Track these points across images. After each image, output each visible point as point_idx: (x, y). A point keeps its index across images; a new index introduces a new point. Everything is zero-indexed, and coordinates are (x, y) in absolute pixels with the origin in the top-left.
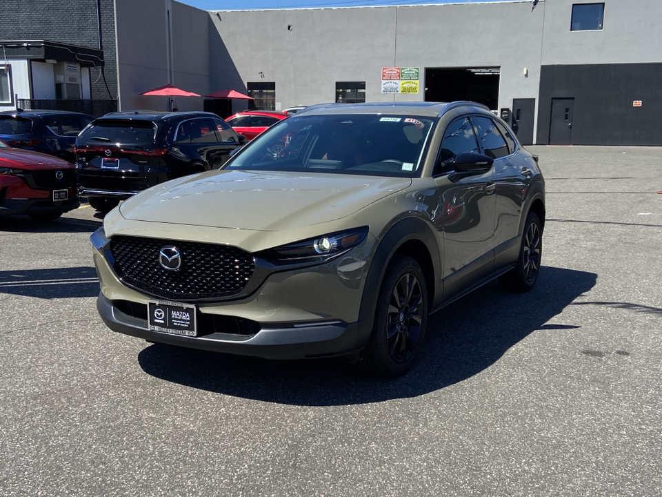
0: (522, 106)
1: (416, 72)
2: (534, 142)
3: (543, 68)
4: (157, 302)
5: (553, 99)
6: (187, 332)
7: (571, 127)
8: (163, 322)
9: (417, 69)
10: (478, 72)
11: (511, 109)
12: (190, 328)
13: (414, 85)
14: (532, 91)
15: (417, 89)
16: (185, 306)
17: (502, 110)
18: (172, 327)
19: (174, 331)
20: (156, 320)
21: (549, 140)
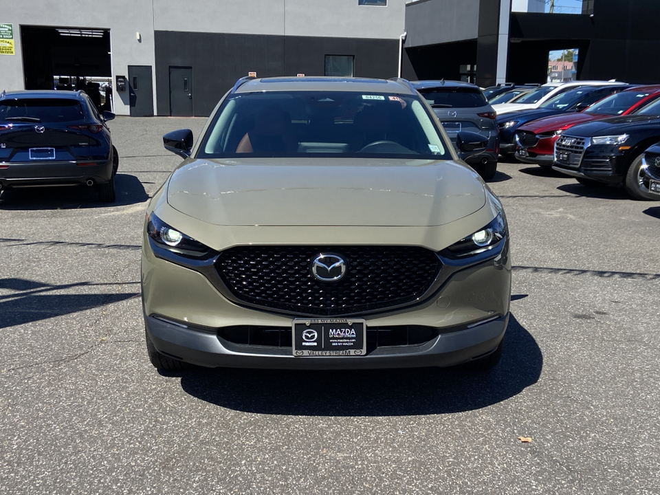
0: (138, 74)
1: (9, 30)
2: (155, 113)
3: (157, 33)
4: (307, 322)
5: (170, 67)
6: (352, 352)
7: (191, 98)
8: (315, 344)
9: (11, 26)
10: (64, 33)
11: (127, 77)
12: (358, 345)
13: (8, 45)
14: (147, 57)
15: (13, 50)
16: (350, 321)
17: (118, 77)
18: (329, 347)
19: (333, 353)
20: (304, 344)
21: (171, 112)
